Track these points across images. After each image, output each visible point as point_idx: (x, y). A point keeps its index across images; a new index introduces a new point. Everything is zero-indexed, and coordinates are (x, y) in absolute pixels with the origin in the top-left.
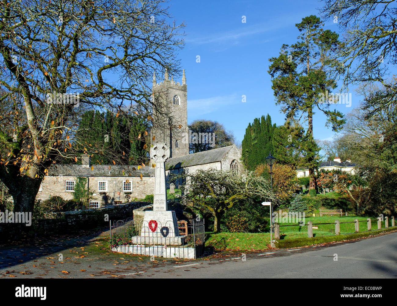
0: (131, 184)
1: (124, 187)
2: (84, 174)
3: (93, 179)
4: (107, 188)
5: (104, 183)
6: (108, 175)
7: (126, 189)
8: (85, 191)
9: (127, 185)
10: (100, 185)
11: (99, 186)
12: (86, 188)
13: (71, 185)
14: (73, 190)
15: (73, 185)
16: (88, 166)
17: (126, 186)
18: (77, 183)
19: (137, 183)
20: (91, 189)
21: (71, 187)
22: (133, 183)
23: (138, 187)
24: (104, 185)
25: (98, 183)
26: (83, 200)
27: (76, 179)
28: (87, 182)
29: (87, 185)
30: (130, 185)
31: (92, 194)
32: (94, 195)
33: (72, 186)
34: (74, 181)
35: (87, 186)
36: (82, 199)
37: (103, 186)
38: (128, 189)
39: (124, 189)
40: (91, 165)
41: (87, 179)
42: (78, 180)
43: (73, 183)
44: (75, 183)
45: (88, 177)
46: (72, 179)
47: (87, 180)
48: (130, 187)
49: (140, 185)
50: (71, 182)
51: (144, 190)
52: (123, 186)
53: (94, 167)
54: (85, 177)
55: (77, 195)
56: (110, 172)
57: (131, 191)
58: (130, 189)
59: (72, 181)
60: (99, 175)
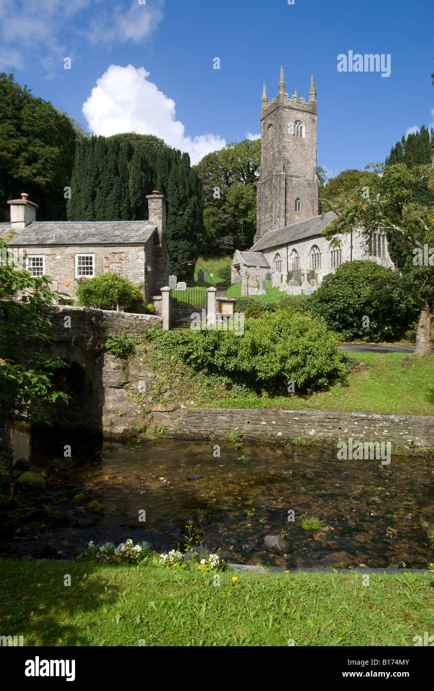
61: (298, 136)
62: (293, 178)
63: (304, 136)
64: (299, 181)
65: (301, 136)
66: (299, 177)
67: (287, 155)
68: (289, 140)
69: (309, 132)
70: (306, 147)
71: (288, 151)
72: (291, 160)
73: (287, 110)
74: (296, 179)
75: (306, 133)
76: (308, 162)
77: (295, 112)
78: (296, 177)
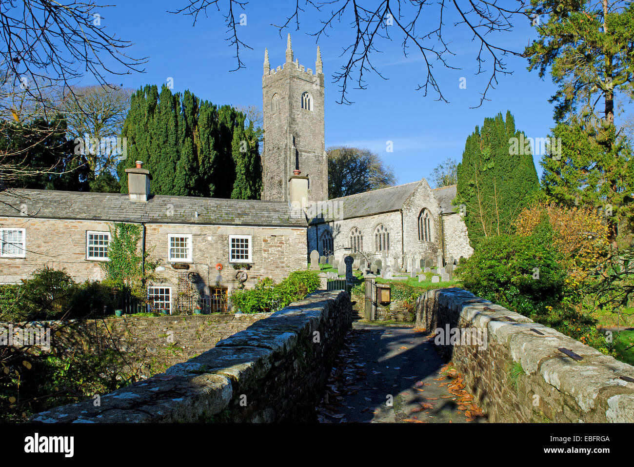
0: (250, 244)
1: (233, 251)
2: (132, 217)
3: (155, 229)
4: (190, 252)
5: (182, 239)
6: (192, 221)
7: (238, 257)
8: (136, 259)
9: (240, 248)
10: (173, 245)
11: (170, 247)
12: (139, 253)
13: (101, 243)
14: (106, 255)
15: (106, 243)
16: (144, 198)
17: (236, 248)
18: (116, 238)
19: (264, 241)
20: (151, 254)
21: (101, 249)
22: (253, 241)
23: (265, 251)
24: (182, 245)
25: (169, 240)
26: (132, 282)
27: (113, 227)
28: (142, 235)
29: (140, 244)
30: (247, 246)
31: (154, 267)
32: (159, 269)
33: (103, 246)
34: (109, 234)
35: (142, 247)
36: (129, 279)
37: (179, 247)
38: (242, 257)
39: (233, 257)
40: (150, 197)
41: (141, 228)
42: (118, 231)
43: (106, 237)
44: (110, 238)
45: (143, 223)
46: (101, 228)
47: (142, 233)
48: (247, 252)
49: (271, 246)
50: (101, 237)
51: (279, 258)
52: (231, 248)
53: (158, 199)
54: (136, 224)
55: (117, 271)
56: (196, 213)
57: (249, 261)
58: (247, 257)
59: (104, 234)
60: (170, 221)
61: (306, 108)
62: (303, 153)
63: (312, 109)
64: (308, 156)
65: (309, 109)
66: (309, 152)
67: (297, 128)
68: (298, 113)
69: (318, 105)
70: (315, 121)
71: (297, 124)
72: (301, 134)
73: (295, 80)
74: (306, 154)
75: (314, 106)
76: (316, 138)
77: (303, 83)
78: (305, 152)
